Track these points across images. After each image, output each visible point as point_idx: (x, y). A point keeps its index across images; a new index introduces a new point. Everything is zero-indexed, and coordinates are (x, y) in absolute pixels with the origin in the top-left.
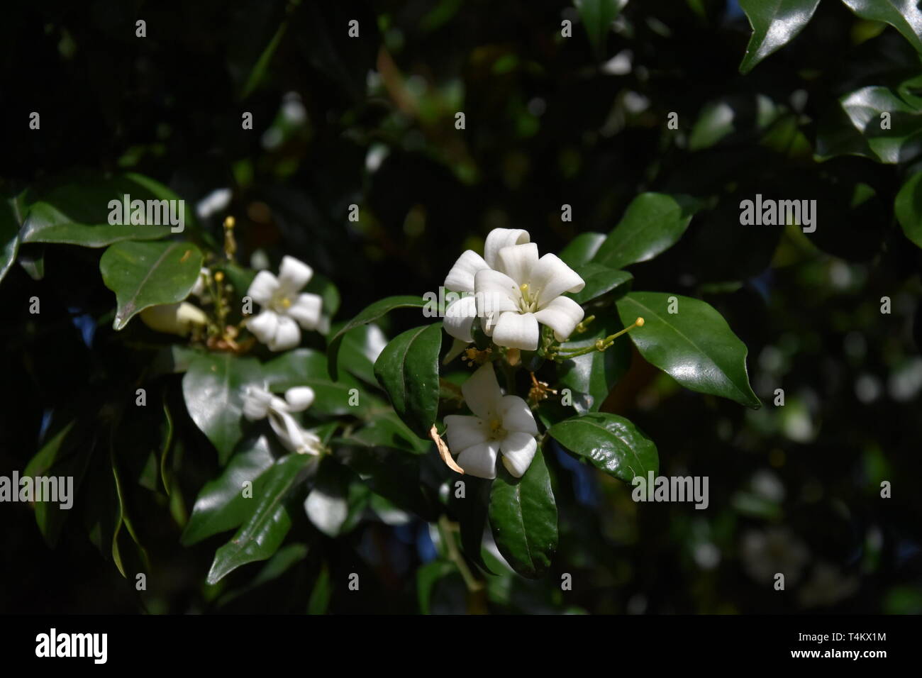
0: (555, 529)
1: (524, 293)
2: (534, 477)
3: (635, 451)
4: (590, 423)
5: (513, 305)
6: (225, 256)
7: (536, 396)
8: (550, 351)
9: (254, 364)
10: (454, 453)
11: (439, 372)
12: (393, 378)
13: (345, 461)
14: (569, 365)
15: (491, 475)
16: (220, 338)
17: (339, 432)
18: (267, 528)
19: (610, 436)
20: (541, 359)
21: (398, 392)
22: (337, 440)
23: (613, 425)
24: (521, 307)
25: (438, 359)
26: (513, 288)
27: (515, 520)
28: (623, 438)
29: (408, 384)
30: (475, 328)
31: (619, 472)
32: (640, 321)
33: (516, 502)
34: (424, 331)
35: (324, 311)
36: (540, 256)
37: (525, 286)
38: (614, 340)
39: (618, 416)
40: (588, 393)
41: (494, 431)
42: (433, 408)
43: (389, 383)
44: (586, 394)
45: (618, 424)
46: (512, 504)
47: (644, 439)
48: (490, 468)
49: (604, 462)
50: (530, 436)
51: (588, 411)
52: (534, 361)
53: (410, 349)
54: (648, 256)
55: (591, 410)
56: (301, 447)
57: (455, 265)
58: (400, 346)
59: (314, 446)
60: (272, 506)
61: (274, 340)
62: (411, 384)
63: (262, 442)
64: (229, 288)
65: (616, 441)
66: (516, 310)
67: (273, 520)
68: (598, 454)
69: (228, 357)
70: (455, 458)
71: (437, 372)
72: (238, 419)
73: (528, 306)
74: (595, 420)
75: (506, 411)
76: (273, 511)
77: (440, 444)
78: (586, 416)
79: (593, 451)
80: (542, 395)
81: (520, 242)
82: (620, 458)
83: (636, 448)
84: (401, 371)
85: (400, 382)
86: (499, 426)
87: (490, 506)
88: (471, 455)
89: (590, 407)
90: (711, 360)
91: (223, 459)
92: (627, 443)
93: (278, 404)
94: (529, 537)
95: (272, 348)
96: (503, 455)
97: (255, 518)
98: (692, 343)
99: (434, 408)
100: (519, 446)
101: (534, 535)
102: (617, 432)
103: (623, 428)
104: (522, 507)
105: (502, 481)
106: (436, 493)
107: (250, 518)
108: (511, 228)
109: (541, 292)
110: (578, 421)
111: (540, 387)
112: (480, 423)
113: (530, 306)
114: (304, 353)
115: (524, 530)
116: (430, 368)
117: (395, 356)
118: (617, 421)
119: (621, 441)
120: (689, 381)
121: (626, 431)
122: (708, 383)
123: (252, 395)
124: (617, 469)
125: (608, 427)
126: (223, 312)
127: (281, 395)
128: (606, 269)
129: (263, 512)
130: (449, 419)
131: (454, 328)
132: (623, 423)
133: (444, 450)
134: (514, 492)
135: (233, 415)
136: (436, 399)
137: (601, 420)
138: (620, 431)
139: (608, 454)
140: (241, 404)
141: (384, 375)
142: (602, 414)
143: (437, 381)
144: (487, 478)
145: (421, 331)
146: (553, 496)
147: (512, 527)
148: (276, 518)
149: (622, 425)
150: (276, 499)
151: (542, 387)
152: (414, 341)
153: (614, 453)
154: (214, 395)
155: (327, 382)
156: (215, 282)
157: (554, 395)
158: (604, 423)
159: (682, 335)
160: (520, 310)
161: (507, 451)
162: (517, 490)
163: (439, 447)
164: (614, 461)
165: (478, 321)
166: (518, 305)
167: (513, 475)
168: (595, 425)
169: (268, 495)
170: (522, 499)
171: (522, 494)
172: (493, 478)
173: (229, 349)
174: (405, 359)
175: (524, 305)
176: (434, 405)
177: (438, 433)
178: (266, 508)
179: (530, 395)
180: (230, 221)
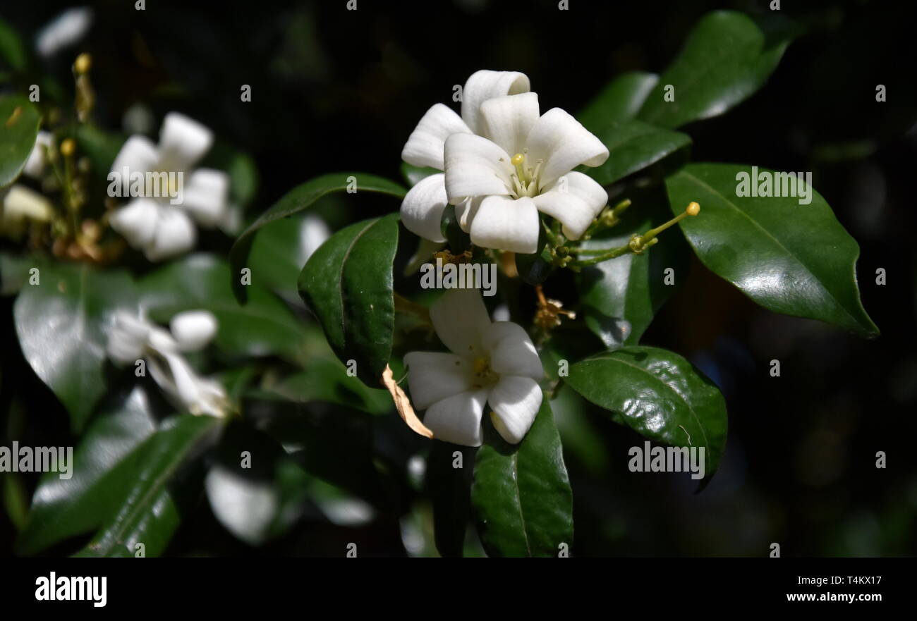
0: (570, 520)
1: (519, 167)
2: (537, 443)
3: (690, 403)
4: (624, 362)
5: (502, 186)
6: (76, 115)
7: (544, 322)
8: (561, 254)
9: (124, 280)
10: (419, 408)
11: (394, 287)
12: (326, 297)
13: (262, 424)
14: (593, 275)
15: (475, 441)
16: (71, 239)
17: (256, 381)
18: (142, 527)
19: (653, 381)
20: (547, 266)
21: (333, 318)
22: (255, 394)
23: (658, 364)
24: (515, 189)
25: (392, 268)
26: (501, 160)
27: (509, 507)
28: (672, 384)
29: (348, 305)
30: (447, 221)
31: (666, 434)
32: (694, 208)
33: (510, 479)
34: (372, 227)
35: (231, 196)
36: (542, 111)
37: (519, 157)
38: (658, 236)
39: (664, 351)
40: (623, 318)
41: (479, 375)
42: (385, 340)
43: (321, 305)
44: (619, 319)
45: (666, 363)
46: (505, 483)
47: (704, 386)
48: (473, 430)
49: (642, 419)
50: (533, 381)
51: (622, 344)
52: (536, 269)
53: (351, 254)
54: (717, 109)
55: (629, 341)
56: (194, 404)
57: (419, 127)
58: (336, 250)
59: (216, 401)
60: (151, 493)
61: (153, 242)
62: (353, 305)
63: (138, 399)
64: (83, 165)
65: (661, 388)
66: (506, 193)
67: (151, 514)
68: (634, 407)
69: (84, 272)
70: (420, 414)
71: (391, 287)
72: (99, 364)
73: (524, 188)
74: (632, 357)
75: (495, 345)
76: (153, 501)
77: (397, 394)
78: (619, 351)
79: (626, 404)
80: (553, 319)
81: (514, 90)
82: (667, 413)
83: (691, 399)
84: (338, 286)
85: (338, 303)
86: (487, 368)
87: (473, 487)
88: (446, 410)
89: (625, 338)
90: (803, 265)
91: (77, 424)
92: (678, 391)
93: (160, 340)
94: (530, 532)
95: (151, 255)
96: (492, 411)
97: (124, 511)
98: (776, 240)
99: (388, 341)
100: (515, 397)
101: (537, 529)
102: (664, 375)
103: (674, 369)
104: (519, 487)
105: (490, 449)
106: (404, 472)
107: (117, 510)
108: (502, 70)
109: (543, 166)
110: (607, 358)
111: (551, 307)
112: (458, 363)
113: (527, 187)
114: (202, 263)
115: (523, 521)
116: (380, 281)
117: (329, 265)
118: (665, 358)
119: (670, 388)
120: (769, 298)
121: (678, 372)
122: (798, 301)
123: (120, 326)
124: (662, 430)
125: (650, 367)
126: (75, 201)
127: (165, 324)
128: (651, 130)
129: (137, 502)
130: (413, 358)
131: (415, 220)
132: (673, 361)
133: (403, 403)
134: (507, 466)
135: (91, 357)
136: (389, 327)
137: (641, 357)
138: (668, 373)
139: (649, 408)
140: (103, 340)
141: (313, 292)
142: (643, 348)
143: (391, 301)
144: (467, 445)
145: (369, 226)
146: (565, 471)
147: (505, 517)
148: (157, 510)
149: (672, 363)
150: (158, 482)
151: (552, 308)
152: (358, 242)
153: (658, 406)
154: (64, 328)
155: (233, 306)
156: (61, 157)
157: (571, 320)
158: (644, 362)
159: (761, 228)
160: (514, 194)
161: (496, 404)
162: (513, 463)
163: (395, 398)
164: (658, 418)
165: (452, 210)
166: (510, 185)
167: (508, 441)
168: (631, 365)
169: (144, 476)
170: (519, 475)
171: (521, 468)
172: (478, 444)
173: (85, 258)
174: (345, 269)
175: (518, 185)
176: (386, 336)
177: (393, 377)
178: (141, 497)
179: (536, 321)
180: (82, 63)
